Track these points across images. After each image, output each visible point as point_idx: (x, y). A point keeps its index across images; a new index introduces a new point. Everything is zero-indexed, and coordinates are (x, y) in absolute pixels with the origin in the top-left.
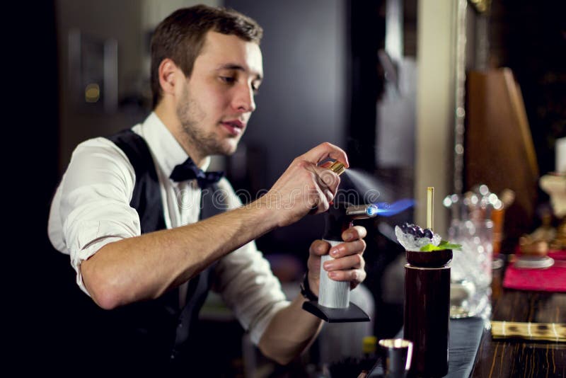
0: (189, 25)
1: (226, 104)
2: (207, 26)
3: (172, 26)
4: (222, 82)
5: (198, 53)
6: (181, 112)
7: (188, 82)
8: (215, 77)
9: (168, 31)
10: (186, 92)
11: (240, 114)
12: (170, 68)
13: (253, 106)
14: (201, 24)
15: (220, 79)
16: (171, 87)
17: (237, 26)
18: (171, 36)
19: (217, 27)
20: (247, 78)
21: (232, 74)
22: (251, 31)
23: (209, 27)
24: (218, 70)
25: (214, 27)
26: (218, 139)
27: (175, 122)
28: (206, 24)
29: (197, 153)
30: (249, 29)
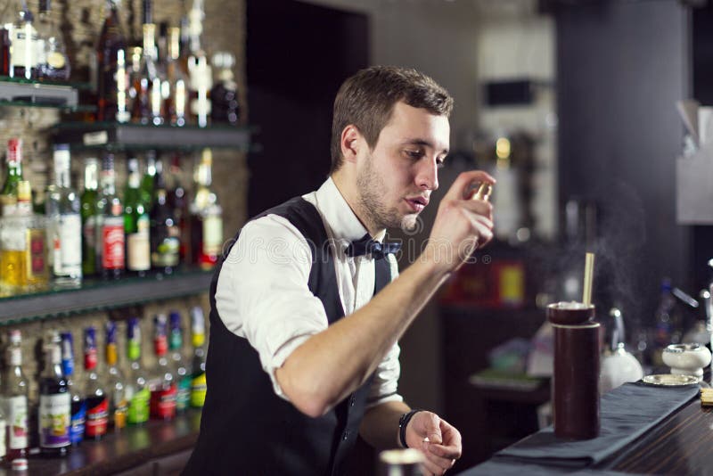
0: (378, 93)
1: (410, 179)
2: (396, 97)
3: (359, 90)
4: (407, 156)
5: (385, 124)
6: (361, 183)
7: (371, 153)
8: (400, 151)
9: (354, 96)
10: (368, 164)
11: (422, 190)
12: (353, 135)
13: (436, 183)
14: (389, 93)
15: (404, 154)
16: (353, 155)
17: (426, 99)
18: (356, 101)
19: (407, 98)
20: (433, 153)
21: (418, 149)
22: (441, 105)
23: (399, 99)
24: (403, 144)
25: (404, 99)
26: (398, 215)
27: (355, 194)
28: (394, 94)
29: (374, 225)
30: (440, 102)
